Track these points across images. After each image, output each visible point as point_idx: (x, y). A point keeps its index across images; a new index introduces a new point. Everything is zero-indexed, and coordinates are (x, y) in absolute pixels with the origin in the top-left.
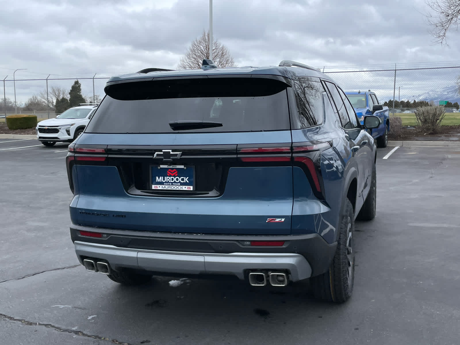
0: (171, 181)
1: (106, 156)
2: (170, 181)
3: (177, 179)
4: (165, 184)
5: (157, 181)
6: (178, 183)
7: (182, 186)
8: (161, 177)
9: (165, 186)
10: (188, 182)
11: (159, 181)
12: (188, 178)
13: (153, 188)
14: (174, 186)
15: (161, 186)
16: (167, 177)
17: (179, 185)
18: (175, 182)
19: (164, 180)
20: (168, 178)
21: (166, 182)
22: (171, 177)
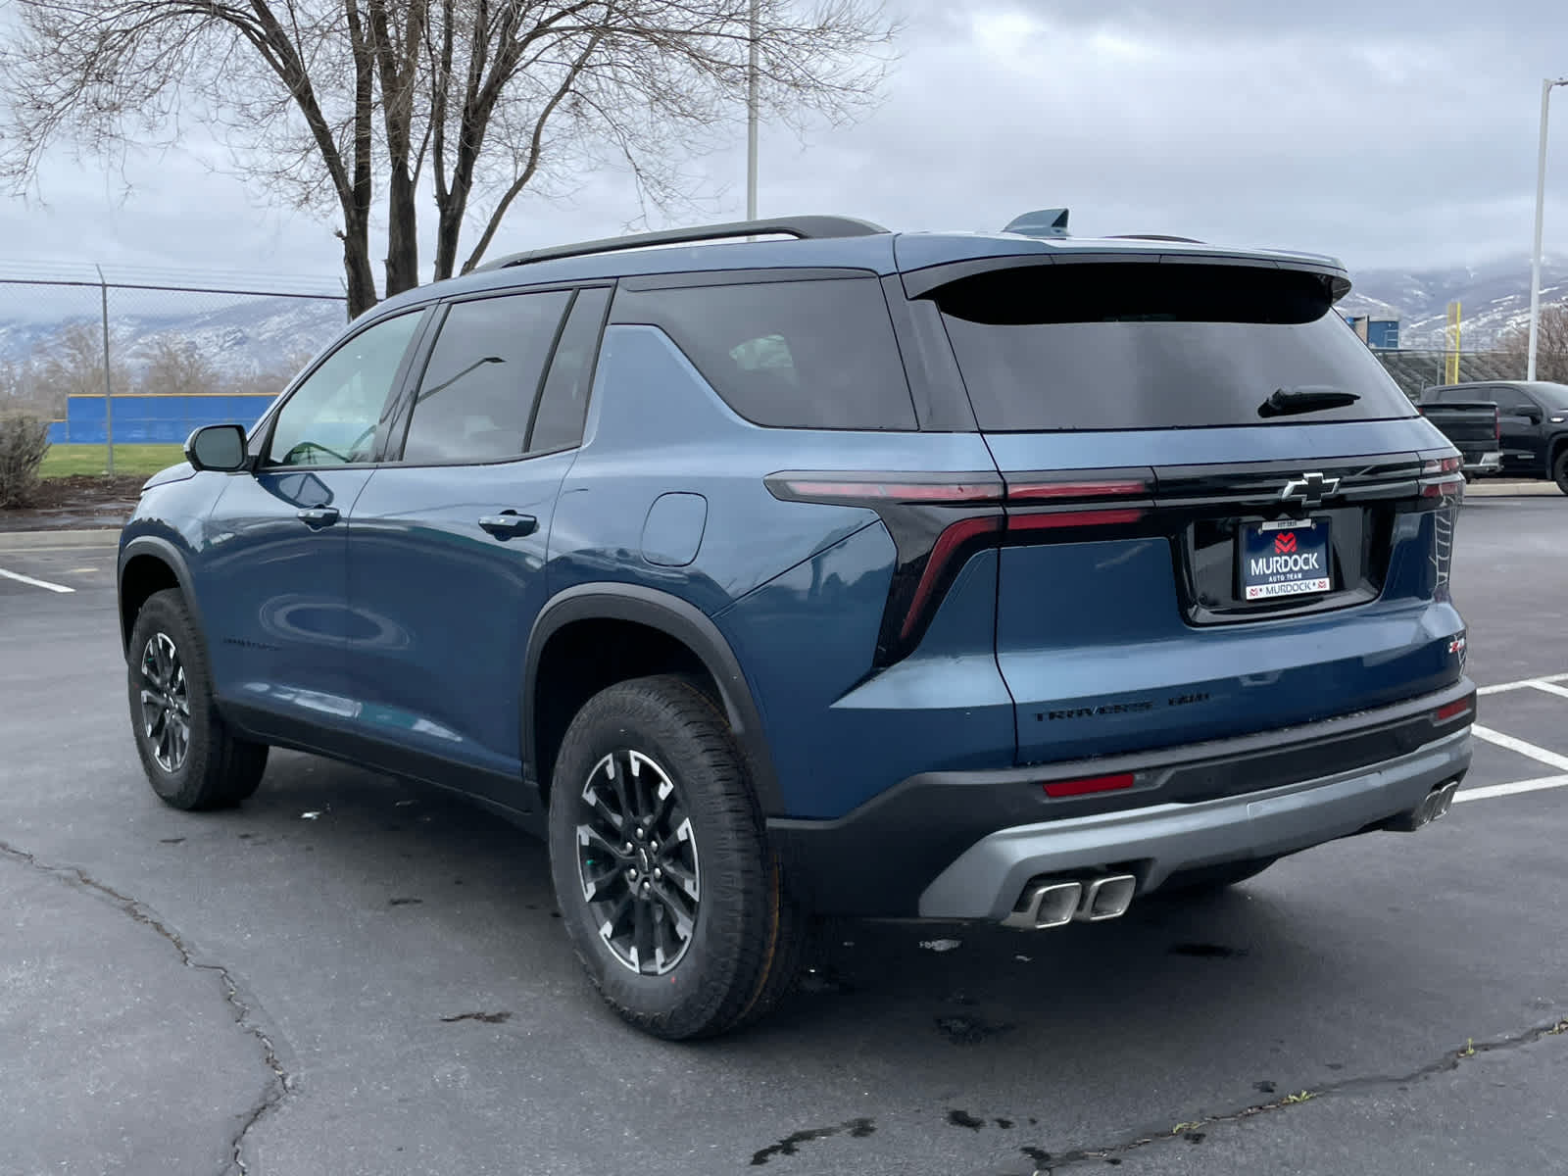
0: (1285, 570)
1: (1149, 503)
2: (1280, 571)
3: (1296, 562)
4: (1271, 579)
5: (1253, 574)
6: (1297, 572)
7: (1307, 582)
8: (1261, 560)
9: (1273, 585)
10: (1317, 567)
11: (1257, 573)
12: (1316, 554)
13: (1249, 597)
14: (1292, 583)
15: (1264, 587)
16: (1275, 559)
17: (1299, 580)
18: (1291, 571)
19: (1268, 568)
20: (1277, 562)
21: (1272, 574)
22: (1284, 558)
